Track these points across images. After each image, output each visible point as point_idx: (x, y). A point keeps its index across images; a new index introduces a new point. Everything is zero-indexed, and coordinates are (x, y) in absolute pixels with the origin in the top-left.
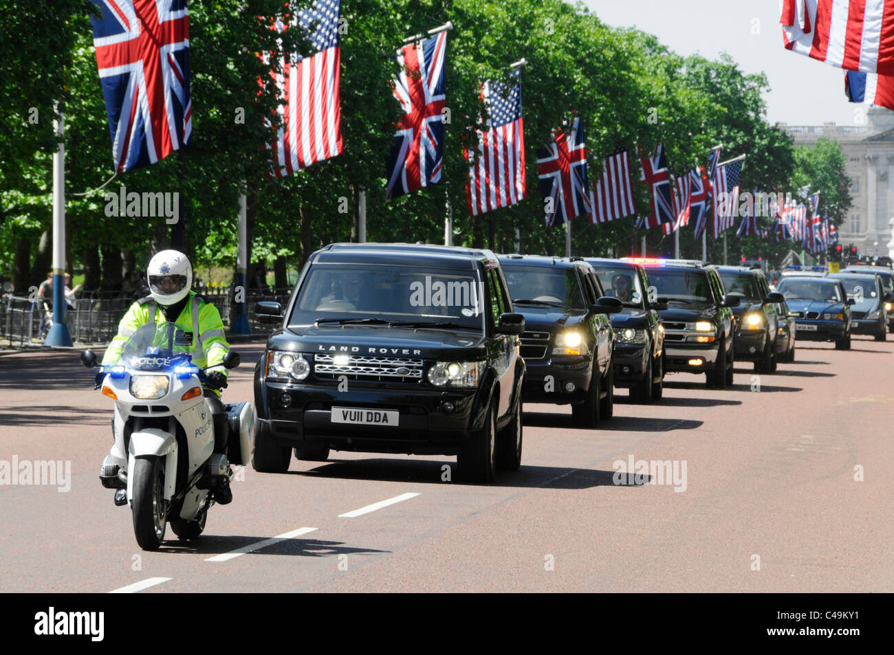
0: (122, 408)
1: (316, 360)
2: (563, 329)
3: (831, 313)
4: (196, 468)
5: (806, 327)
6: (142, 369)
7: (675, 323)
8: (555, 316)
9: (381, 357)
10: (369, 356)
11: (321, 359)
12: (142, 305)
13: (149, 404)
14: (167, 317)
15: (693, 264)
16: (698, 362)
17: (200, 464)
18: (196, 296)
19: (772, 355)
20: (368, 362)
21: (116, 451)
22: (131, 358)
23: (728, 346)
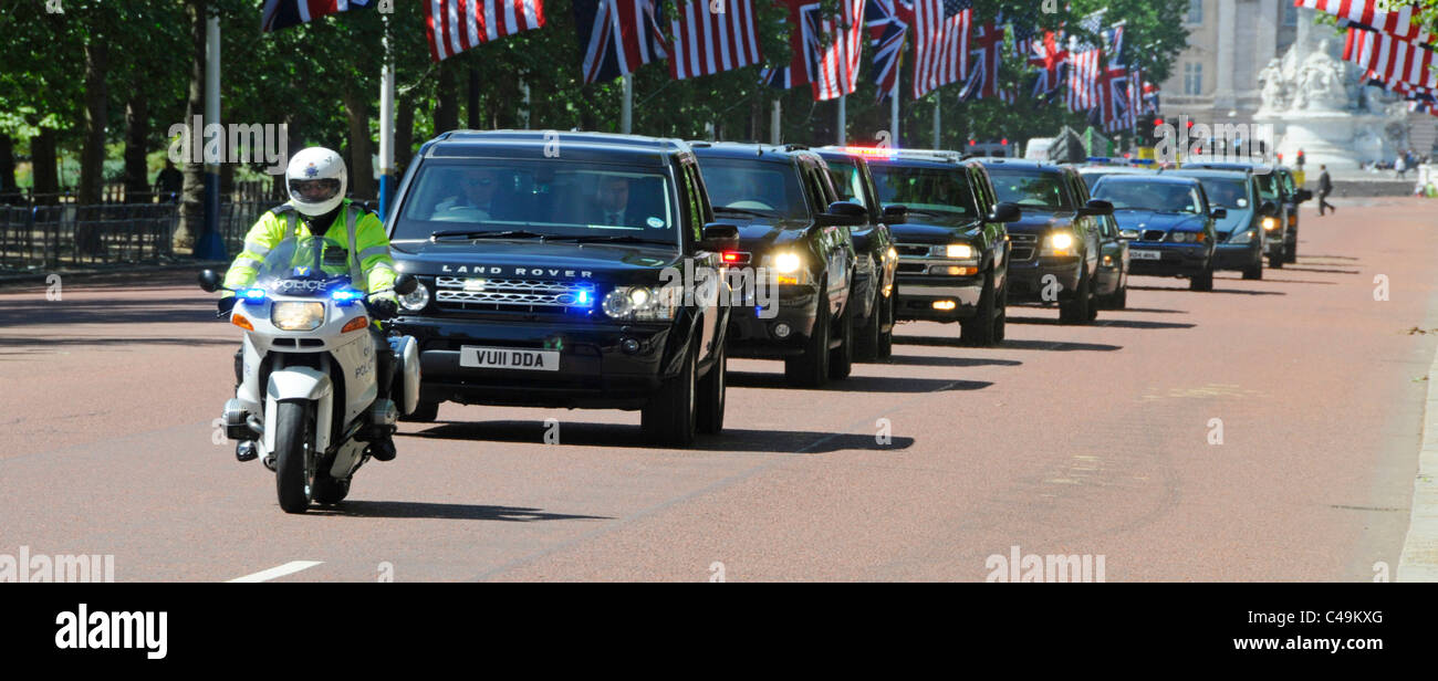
0: (257, 341)
1: (438, 284)
2: (773, 247)
3: (1186, 232)
4: (355, 415)
5: (1142, 254)
6: (288, 293)
7: (913, 246)
8: (760, 229)
9: (533, 280)
10: (516, 279)
11: (446, 284)
12: (278, 215)
13: (297, 336)
14: (313, 231)
15: (944, 156)
16: (949, 305)
17: (359, 411)
18: (352, 204)
19: (1090, 296)
20: (515, 287)
21: (247, 392)
22: (272, 280)
23: (997, 282)
